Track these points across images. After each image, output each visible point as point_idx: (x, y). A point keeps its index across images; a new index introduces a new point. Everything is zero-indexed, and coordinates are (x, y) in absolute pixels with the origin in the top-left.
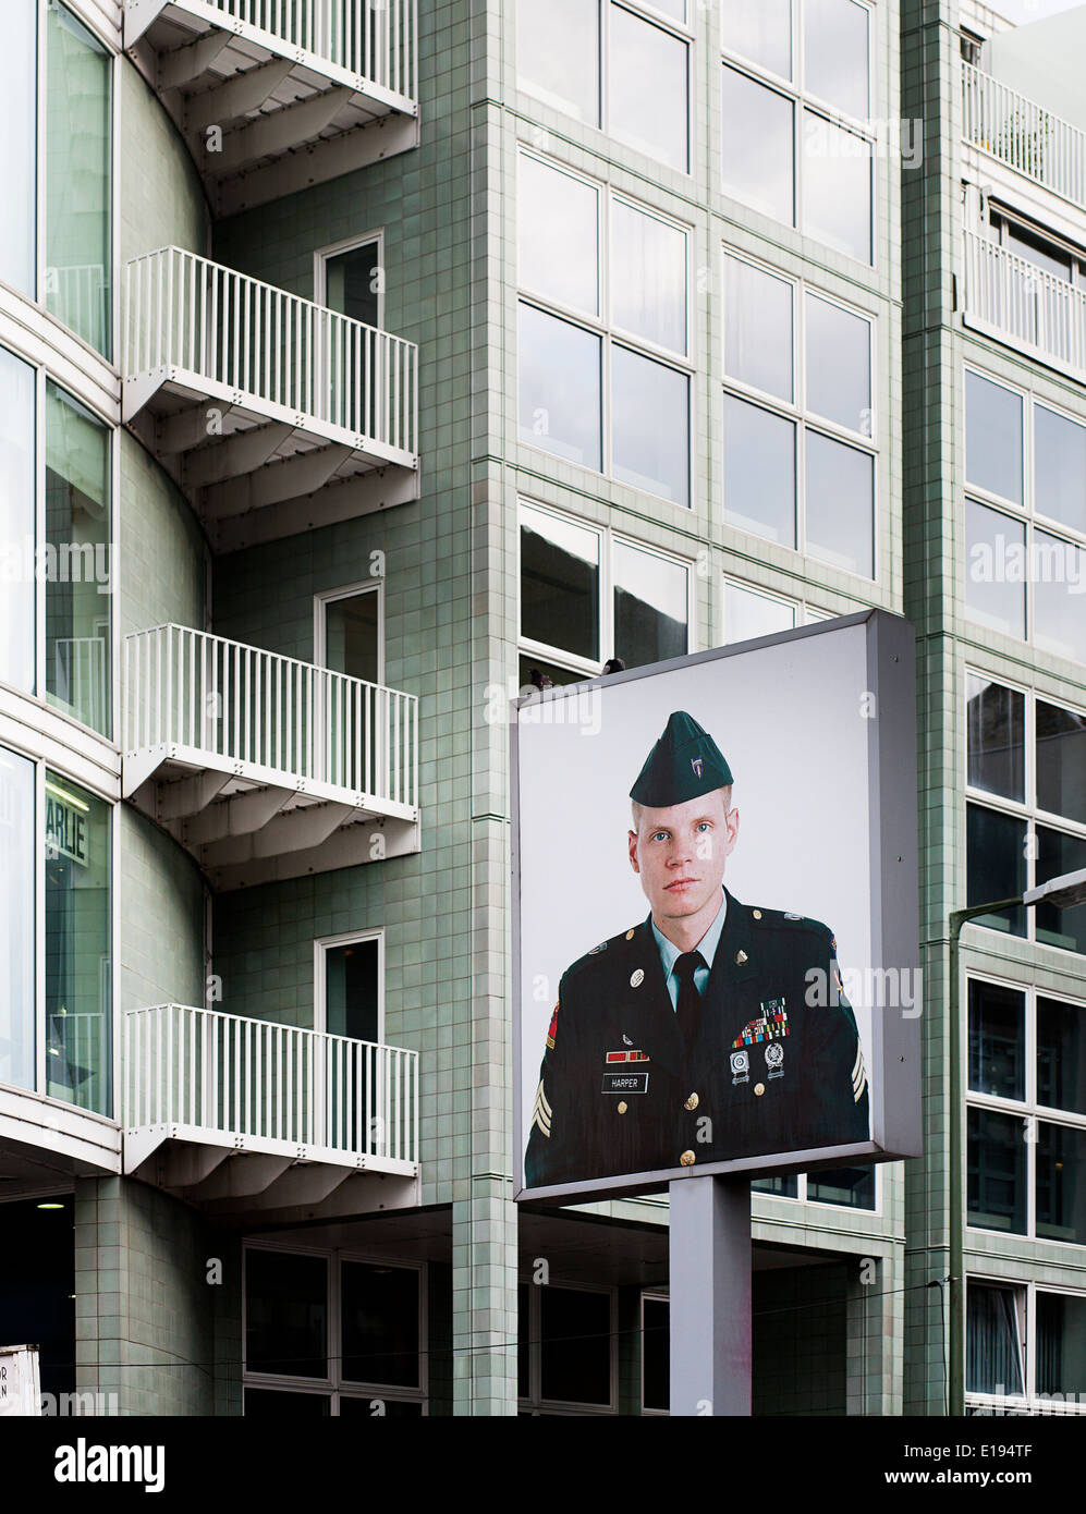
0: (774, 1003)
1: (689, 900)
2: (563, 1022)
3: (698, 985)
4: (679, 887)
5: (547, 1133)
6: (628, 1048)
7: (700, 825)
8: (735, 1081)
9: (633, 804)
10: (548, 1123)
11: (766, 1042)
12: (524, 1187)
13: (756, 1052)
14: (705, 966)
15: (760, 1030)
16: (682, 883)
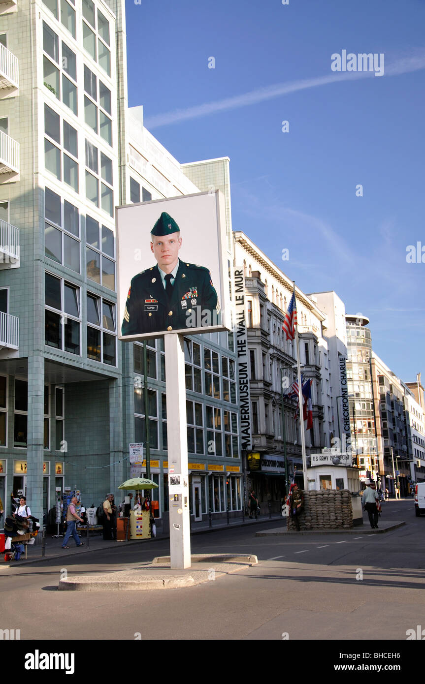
0: (194, 288)
1: (168, 260)
2: (132, 291)
3: (172, 283)
5: (128, 321)
6: (151, 299)
7: (171, 241)
8: (183, 308)
9: (152, 236)
10: (129, 318)
11: (191, 298)
12: (121, 335)
13: (189, 301)
14: (173, 278)
15: (189, 295)
16: (166, 256)
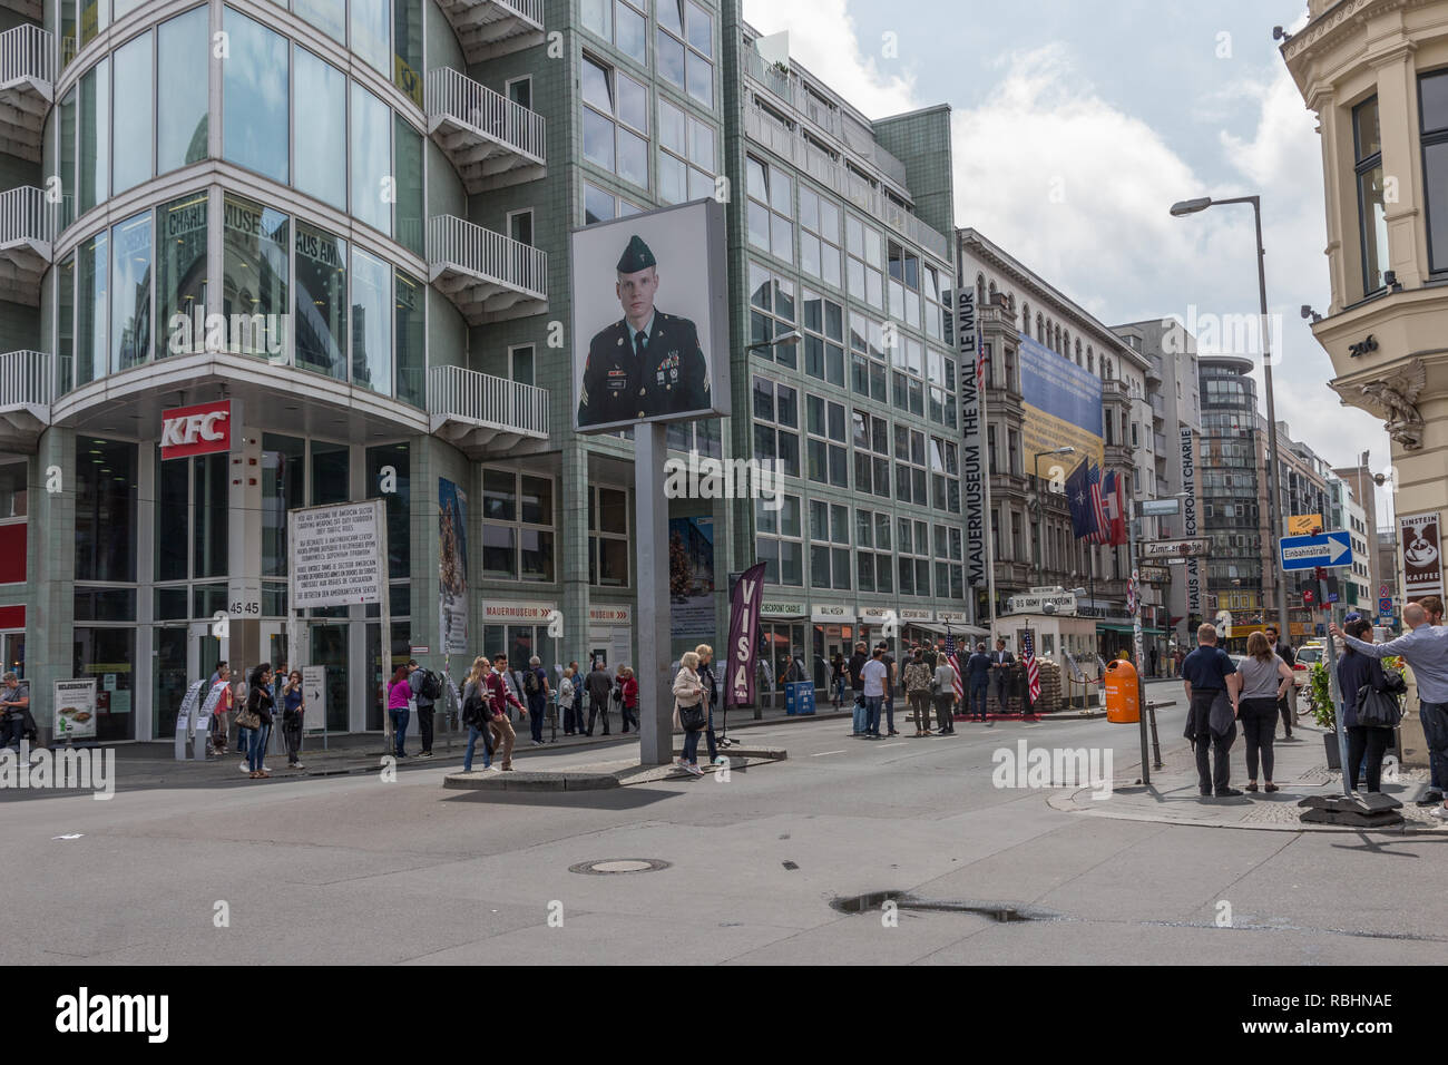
0: (674, 352)
1: (640, 310)
2: (592, 360)
3: (644, 345)
4: (636, 305)
5: (587, 404)
6: (618, 370)
7: (644, 281)
8: (659, 384)
9: (618, 272)
10: (587, 400)
11: (671, 368)
12: (578, 426)
13: (667, 372)
14: (647, 337)
15: (668, 363)
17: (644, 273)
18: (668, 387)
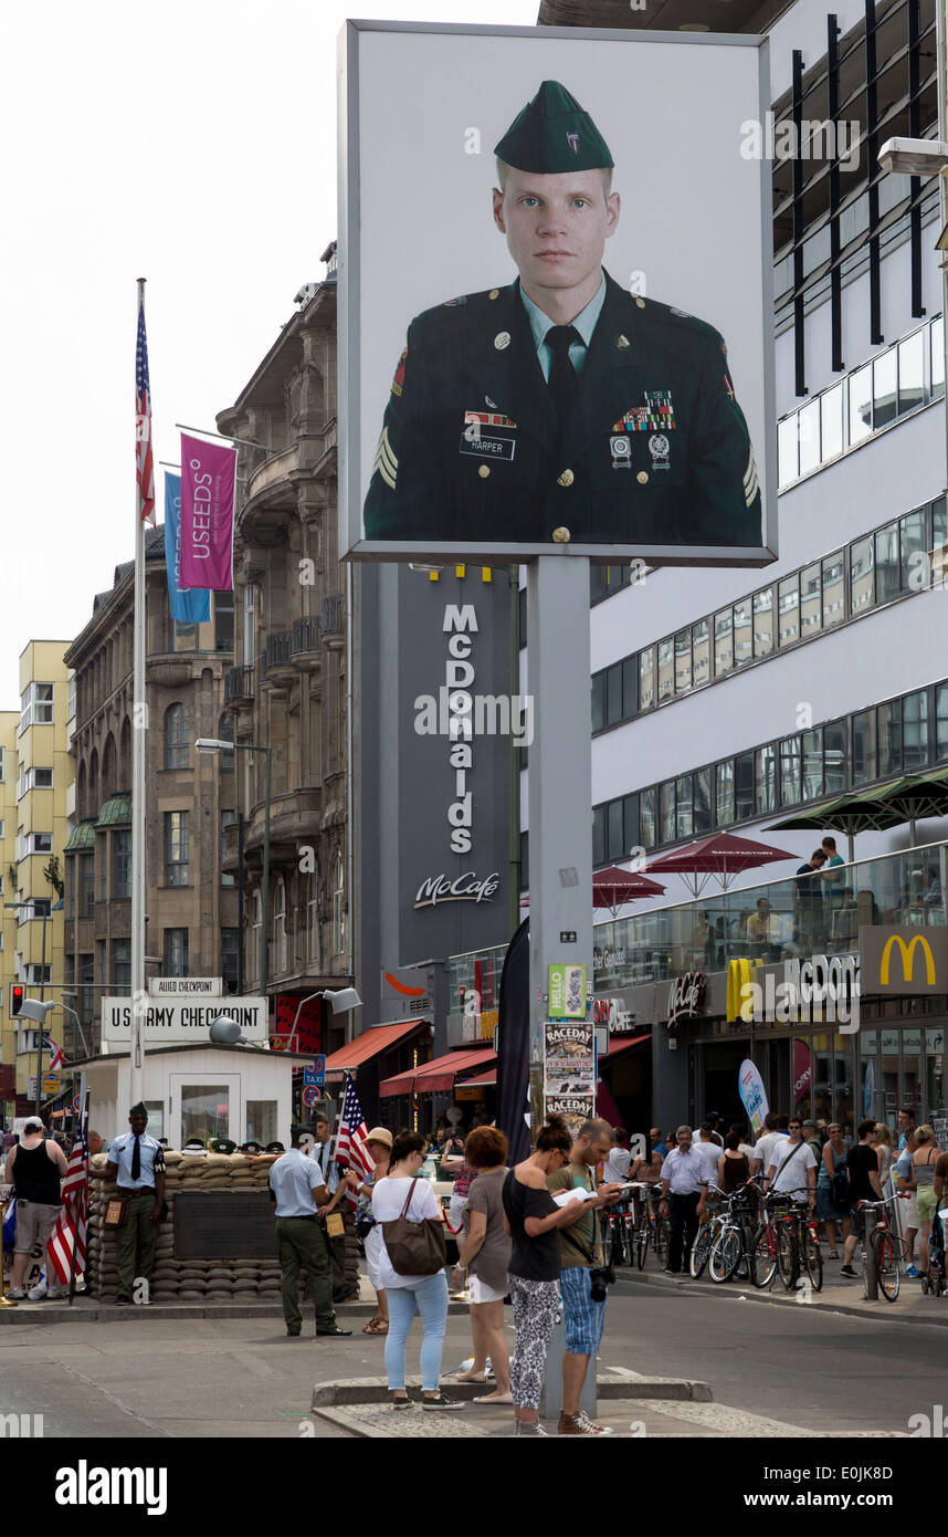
0: (659, 394)
1: (563, 272)
2: (412, 369)
3: (574, 361)
4: (551, 257)
5: (393, 484)
6: (492, 411)
7: (576, 200)
8: (615, 465)
9: (498, 163)
10: (394, 474)
11: (649, 432)
12: (363, 537)
13: (639, 440)
14: (581, 342)
15: (643, 419)
16: (555, 254)
17: (578, 181)
18: (643, 477)
